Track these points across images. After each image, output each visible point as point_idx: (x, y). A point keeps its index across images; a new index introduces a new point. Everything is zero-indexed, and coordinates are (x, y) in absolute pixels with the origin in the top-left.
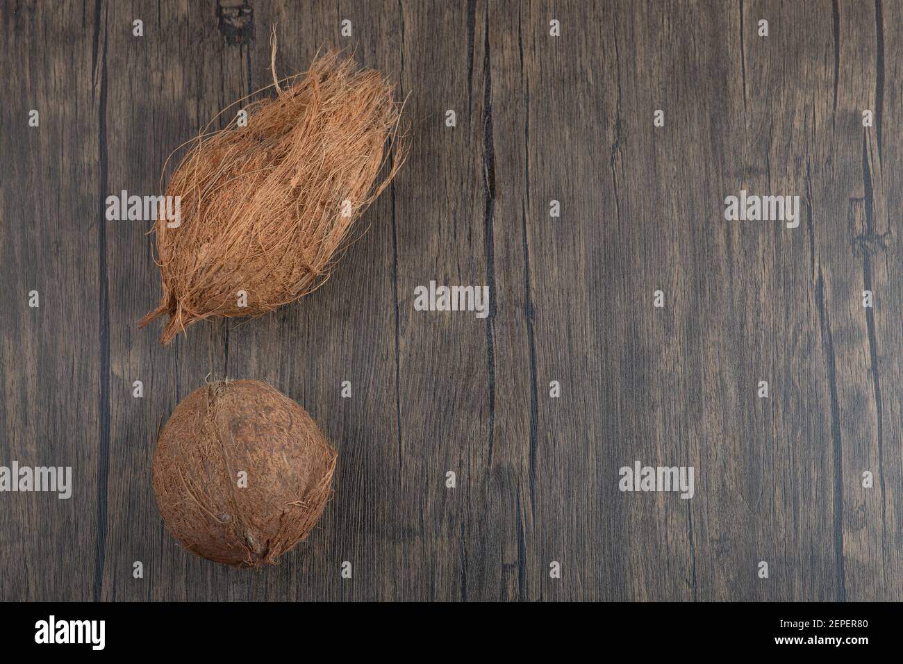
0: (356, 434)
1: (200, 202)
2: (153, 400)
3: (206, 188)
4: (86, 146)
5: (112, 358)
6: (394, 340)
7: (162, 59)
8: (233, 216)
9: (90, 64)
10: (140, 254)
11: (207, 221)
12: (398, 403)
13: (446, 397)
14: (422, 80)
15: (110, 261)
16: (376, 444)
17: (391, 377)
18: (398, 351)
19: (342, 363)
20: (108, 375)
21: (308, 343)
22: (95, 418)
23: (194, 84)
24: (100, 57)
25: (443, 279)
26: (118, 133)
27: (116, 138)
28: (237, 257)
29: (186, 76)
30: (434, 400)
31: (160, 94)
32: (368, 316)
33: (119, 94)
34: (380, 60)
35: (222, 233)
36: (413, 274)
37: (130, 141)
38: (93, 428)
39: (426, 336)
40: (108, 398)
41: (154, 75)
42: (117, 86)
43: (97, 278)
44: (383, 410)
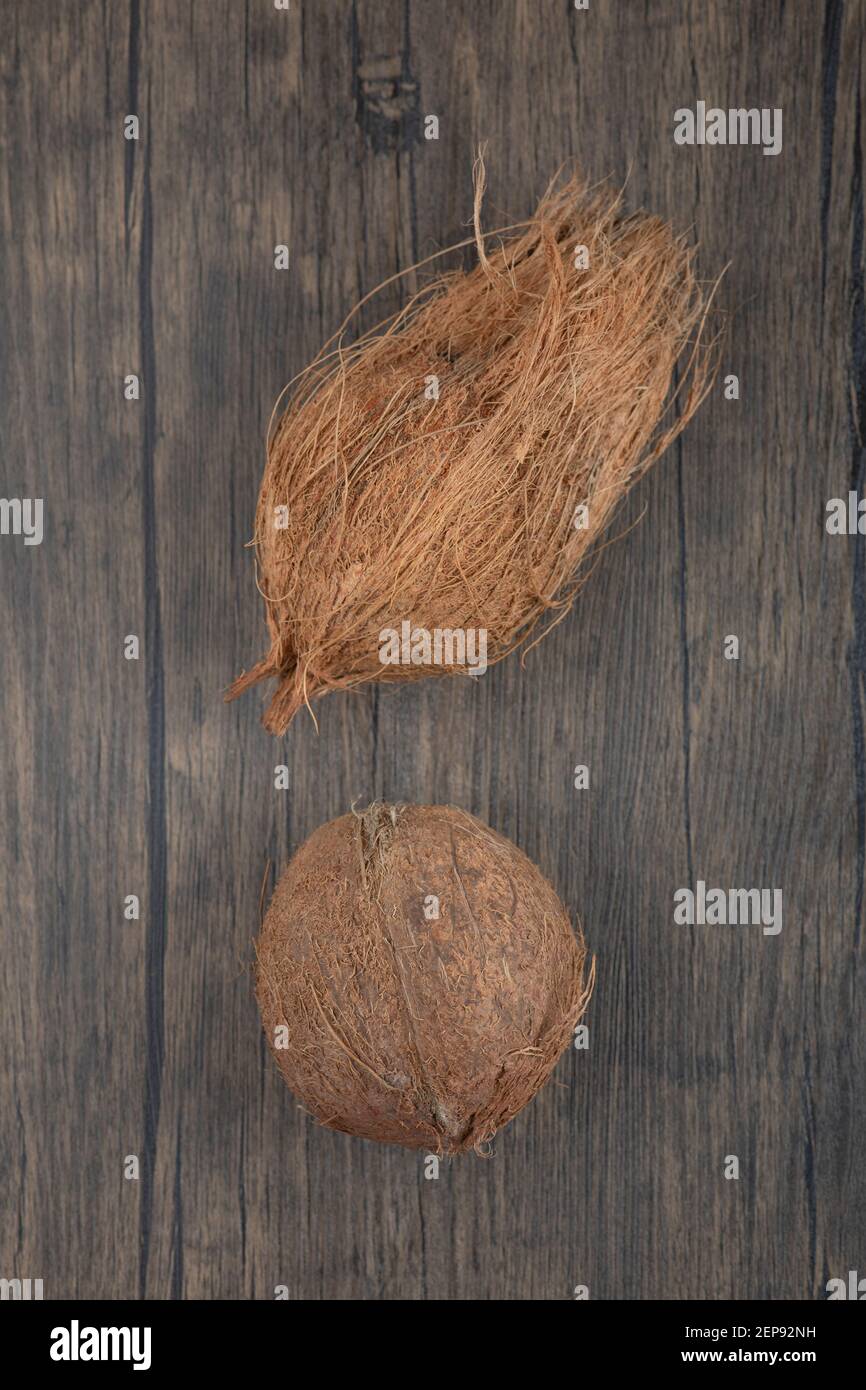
0: (611, 884)
1: (347, 485)
2: (244, 816)
3: (356, 460)
4: (116, 343)
5: (169, 737)
6: (680, 712)
7: (253, 180)
8: (409, 515)
9: (119, 189)
10: (217, 546)
11: (360, 522)
12: (688, 827)
13: (777, 816)
14: (734, 220)
15: (163, 559)
16: (647, 902)
17: (675, 779)
18: (687, 732)
19: (584, 752)
20: (163, 770)
21: (523, 713)
22: (140, 848)
23: (311, 228)
24: (139, 174)
25: (771, 599)
26: (173, 320)
27: (171, 331)
28: (415, 590)
29: (298, 213)
30: (753, 823)
31: (250, 246)
32: (633, 666)
33: (175, 245)
34: (655, 183)
35: (389, 545)
36: (714, 588)
37: (197, 335)
38: (137, 867)
39: (738, 701)
40: (163, 811)
41: (239, 207)
42: (171, 231)
43: (140, 591)
44: (660, 840)
